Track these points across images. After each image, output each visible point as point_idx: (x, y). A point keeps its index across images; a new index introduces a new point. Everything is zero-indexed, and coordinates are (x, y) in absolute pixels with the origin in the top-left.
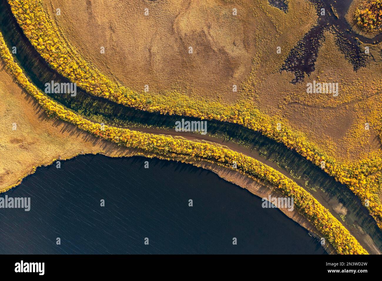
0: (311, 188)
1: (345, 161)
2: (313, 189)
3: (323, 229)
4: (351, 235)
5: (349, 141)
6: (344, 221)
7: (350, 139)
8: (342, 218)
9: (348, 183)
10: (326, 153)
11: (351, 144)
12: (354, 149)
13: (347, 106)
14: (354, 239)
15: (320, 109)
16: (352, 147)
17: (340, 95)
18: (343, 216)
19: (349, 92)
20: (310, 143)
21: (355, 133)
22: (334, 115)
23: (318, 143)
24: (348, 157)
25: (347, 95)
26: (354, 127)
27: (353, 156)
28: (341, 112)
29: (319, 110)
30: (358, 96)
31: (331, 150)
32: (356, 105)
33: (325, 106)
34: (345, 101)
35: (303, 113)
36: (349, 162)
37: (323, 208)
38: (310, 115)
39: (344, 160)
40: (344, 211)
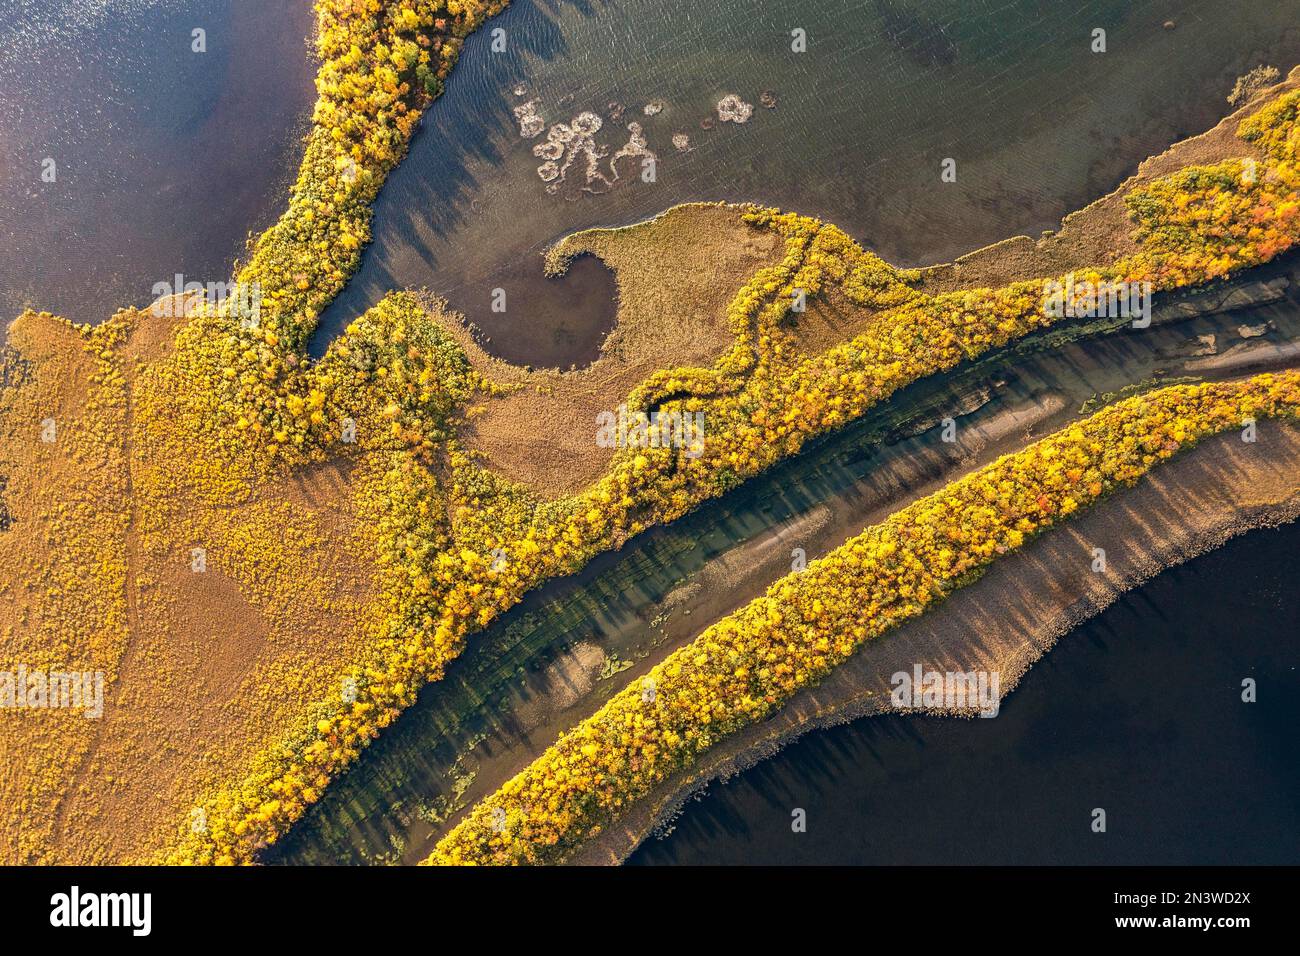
0: (456, 793)
1: (366, 625)
2: (461, 785)
3: (643, 773)
4: (697, 642)
5: (287, 595)
6: (628, 664)
7: (279, 588)
8: (614, 670)
9: (462, 629)
10: (312, 706)
11: (303, 589)
12: (325, 580)
13: (138, 581)
14: (714, 633)
15: (118, 703)
16: (315, 585)
17: (87, 602)
18: (604, 665)
19: (83, 563)
20: (251, 771)
21: (261, 566)
22: (159, 645)
23: (263, 732)
24: (354, 611)
25: (95, 575)
26: (236, 565)
27: (357, 585)
28: (157, 613)
29: (123, 706)
30: (111, 530)
31: (306, 681)
32: (148, 545)
33: (114, 677)
34: (117, 585)
35: (112, 783)
36: (375, 609)
37: (552, 751)
38: (132, 752)
39: (362, 626)
40: (587, 656)
